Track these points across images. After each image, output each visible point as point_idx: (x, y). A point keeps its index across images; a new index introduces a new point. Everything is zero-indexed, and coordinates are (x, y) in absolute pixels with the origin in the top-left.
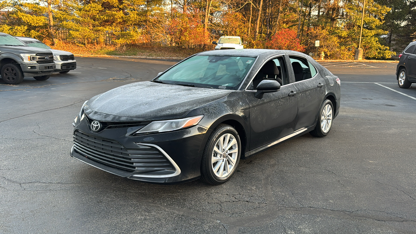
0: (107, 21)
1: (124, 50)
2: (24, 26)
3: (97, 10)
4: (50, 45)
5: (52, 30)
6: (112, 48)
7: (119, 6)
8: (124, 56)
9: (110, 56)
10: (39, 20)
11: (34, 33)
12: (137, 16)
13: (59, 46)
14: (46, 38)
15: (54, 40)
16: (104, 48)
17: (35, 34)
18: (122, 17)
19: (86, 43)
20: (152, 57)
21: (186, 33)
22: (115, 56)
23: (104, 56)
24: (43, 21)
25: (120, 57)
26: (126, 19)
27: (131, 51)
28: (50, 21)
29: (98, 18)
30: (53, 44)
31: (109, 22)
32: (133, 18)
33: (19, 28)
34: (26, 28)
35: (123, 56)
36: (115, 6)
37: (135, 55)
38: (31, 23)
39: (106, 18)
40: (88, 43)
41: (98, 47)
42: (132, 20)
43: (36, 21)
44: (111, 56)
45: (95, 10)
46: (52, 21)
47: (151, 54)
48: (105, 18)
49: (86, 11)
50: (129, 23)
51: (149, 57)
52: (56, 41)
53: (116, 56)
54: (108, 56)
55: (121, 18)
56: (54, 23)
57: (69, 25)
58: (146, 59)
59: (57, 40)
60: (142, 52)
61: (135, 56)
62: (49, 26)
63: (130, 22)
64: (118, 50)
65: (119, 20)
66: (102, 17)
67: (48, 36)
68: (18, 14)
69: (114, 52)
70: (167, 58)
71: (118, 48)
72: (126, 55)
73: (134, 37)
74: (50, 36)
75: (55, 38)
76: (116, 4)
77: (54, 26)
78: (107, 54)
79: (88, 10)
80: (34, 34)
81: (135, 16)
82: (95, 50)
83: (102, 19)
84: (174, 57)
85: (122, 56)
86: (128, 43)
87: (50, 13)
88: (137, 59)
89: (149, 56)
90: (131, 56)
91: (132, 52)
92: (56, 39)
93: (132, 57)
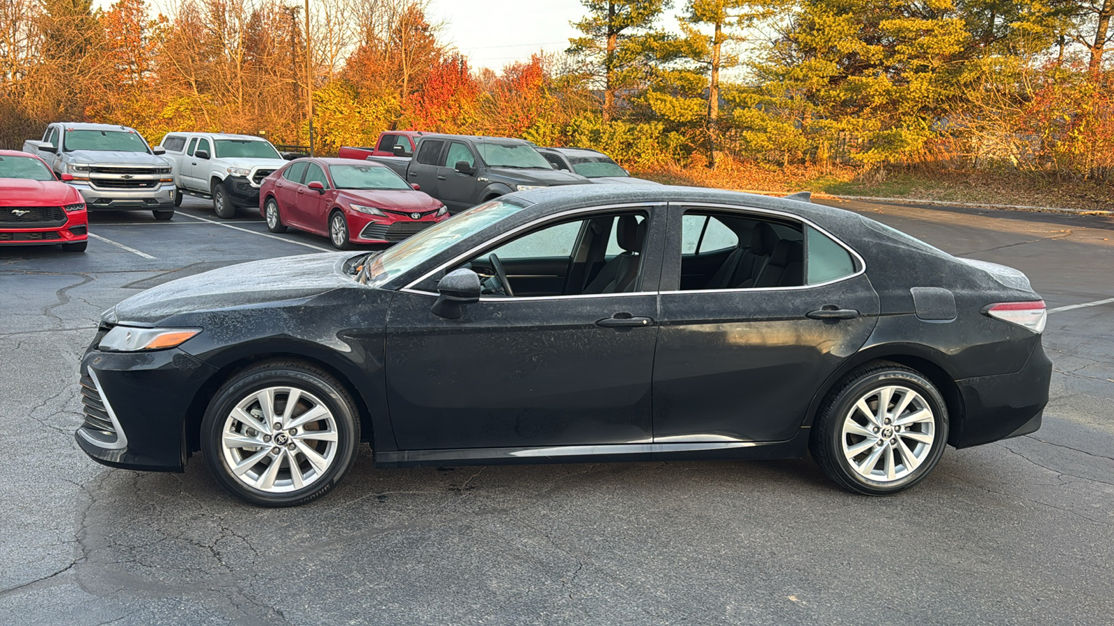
0: (844, 103)
1: (877, 181)
2: (656, 123)
3: (825, 75)
4: (706, 166)
5: (711, 130)
6: (846, 176)
7: (884, 61)
8: (871, 196)
9: (832, 196)
10: (686, 107)
11: (675, 138)
12: (930, 87)
13: (724, 169)
14: (698, 150)
15: (715, 153)
16: (827, 174)
17: (678, 140)
18: (888, 92)
19: (786, 161)
20: (949, 203)
21: (1076, 131)
22: (846, 197)
23: (818, 195)
24: (696, 108)
25: (857, 200)
26: (898, 95)
27: (896, 182)
28: (712, 110)
29: (823, 96)
30: (711, 165)
31: (855, 105)
32: (918, 91)
33: (646, 127)
34: (661, 127)
35: (868, 198)
36: (872, 63)
37: (901, 194)
38: (669, 115)
39: (845, 94)
40: (791, 162)
41: (812, 172)
42: (915, 98)
43: (680, 110)
44: (835, 196)
45: (820, 76)
46: (716, 109)
47: (950, 194)
48: (841, 95)
49: (797, 80)
50: (905, 107)
51: (939, 202)
52: (718, 156)
53: (849, 197)
54: (828, 195)
55: (884, 93)
56: (721, 114)
57: (747, 118)
58: (930, 207)
59: (722, 155)
60: (927, 189)
61: (902, 198)
62: (705, 120)
63: (908, 103)
64: (863, 179)
65: (877, 101)
66: (834, 92)
67: (703, 145)
68: (648, 95)
69: (850, 185)
70: (997, 205)
71: (863, 175)
72: (877, 193)
73: (909, 144)
74: (707, 146)
75: (717, 150)
76: (876, 56)
77: (719, 121)
78: (827, 191)
79: (801, 77)
80: (675, 140)
81: (924, 87)
82: (804, 179)
83: (833, 99)
84: (1024, 203)
85: (863, 198)
86: (892, 161)
87: (714, 90)
88: (905, 205)
89: (941, 200)
90: (890, 197)
91: (897, 188)
92: (718, 152)
93: (893, 199)
